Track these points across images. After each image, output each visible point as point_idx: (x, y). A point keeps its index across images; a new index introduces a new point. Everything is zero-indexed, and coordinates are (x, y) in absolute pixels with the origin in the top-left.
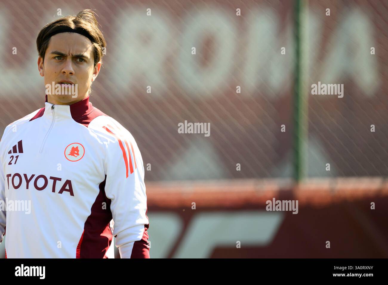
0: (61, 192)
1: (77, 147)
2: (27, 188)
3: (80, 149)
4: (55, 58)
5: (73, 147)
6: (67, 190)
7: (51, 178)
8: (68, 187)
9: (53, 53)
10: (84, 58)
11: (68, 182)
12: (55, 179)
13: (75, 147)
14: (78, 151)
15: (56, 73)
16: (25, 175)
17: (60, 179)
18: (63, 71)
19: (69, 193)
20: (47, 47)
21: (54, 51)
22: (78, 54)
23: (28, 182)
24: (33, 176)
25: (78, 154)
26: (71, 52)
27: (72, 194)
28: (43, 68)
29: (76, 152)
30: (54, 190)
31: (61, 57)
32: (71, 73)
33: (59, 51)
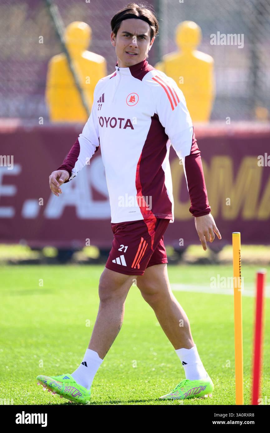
0: (125, 128)
1: (134, 96)
2: (107, 127)
3: (136, 97)
4: (124, 36)
5: (132, 96)
6: (129, 126)
7: (119, 119)
8: (129, 124)
9: (123, 32)
10: (145, 37)
11: (129, 121)
12: (121, 119)
13: (133, 96)
14: (134, 99)
15: (125, 45)
16: (105, 118)
17: (123, 119)
18: (130, 45)
19: (130, 128)
20: (119, 28)
21: (124, 31)
22: (141, 34)
23: (107, 122)
24: (109, 118)
25: (134, 101)
26: (136, 33)
27: (132, 128)
28: (115, 40)
29: (133, 99)
30: (120, 127)
31: (129, 35)
32: (136, 47)
33: (128, 31)
